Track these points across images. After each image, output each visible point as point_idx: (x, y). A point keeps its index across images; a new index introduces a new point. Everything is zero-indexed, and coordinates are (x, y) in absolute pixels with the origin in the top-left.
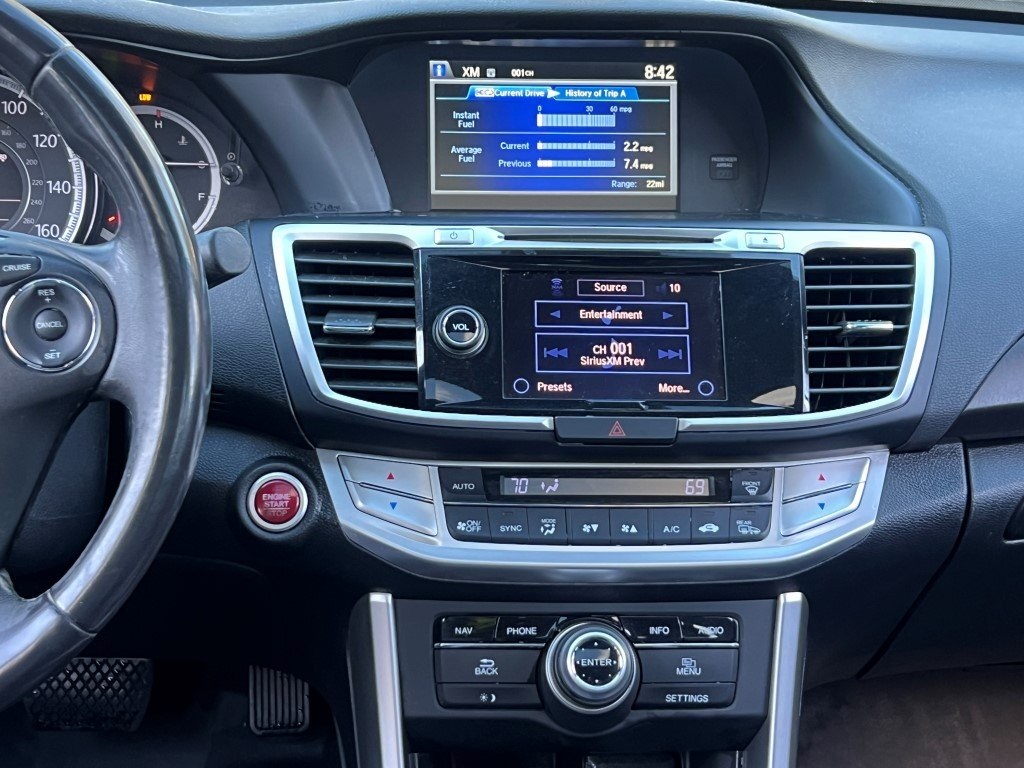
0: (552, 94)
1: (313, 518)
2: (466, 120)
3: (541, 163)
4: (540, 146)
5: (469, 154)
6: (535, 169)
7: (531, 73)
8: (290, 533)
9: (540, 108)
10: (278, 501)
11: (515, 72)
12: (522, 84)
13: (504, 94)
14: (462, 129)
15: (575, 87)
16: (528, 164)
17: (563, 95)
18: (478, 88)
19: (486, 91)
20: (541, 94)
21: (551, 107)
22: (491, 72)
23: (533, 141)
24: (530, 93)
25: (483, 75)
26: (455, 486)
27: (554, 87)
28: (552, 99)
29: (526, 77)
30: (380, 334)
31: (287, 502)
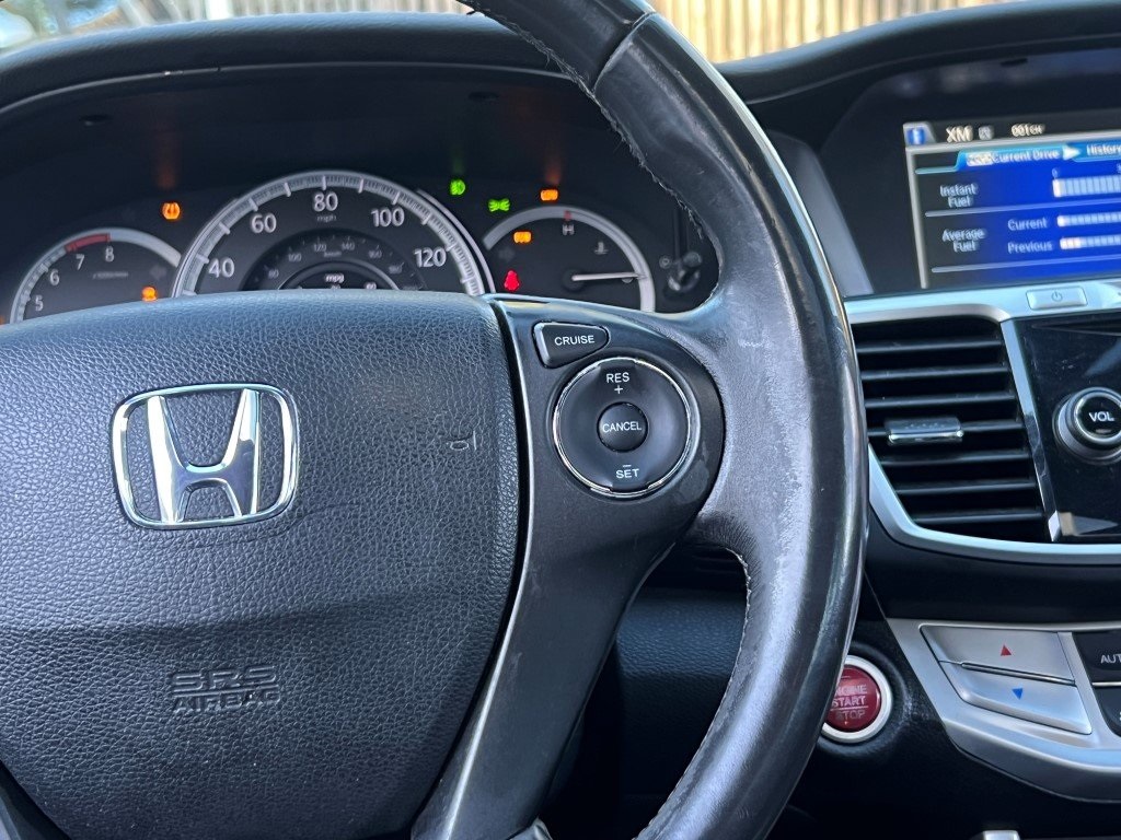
0: (1069, 153)
1: (902, 721)
2: (959, 197)
3: (1067, 244)
4: (1062, 221)
5: (965, 240)
6: (1058, 252)
7: (1039, 129)
8: (873, 744)
9: (1055, 173)
10: (850, 697)
11: (1017, 130)
12: (1028, 143)
13: (1005, 159)
14: (955, 208)
15: (1100, 143)
16: (1048, 246)
17: (1084, 154)
18: (971, 155)
19: (981, 158)
20: (1054, 155)
21: (1070, 170)
22: (985, 132)
23: (1052, 215)
24: (1039, 155)
25: (975, 137)
26: (1104, 659)
27: (1071, 144)
28: (1070, 162)
29: (1032, 135)
30: (971, 442)
31: (863, 698)
